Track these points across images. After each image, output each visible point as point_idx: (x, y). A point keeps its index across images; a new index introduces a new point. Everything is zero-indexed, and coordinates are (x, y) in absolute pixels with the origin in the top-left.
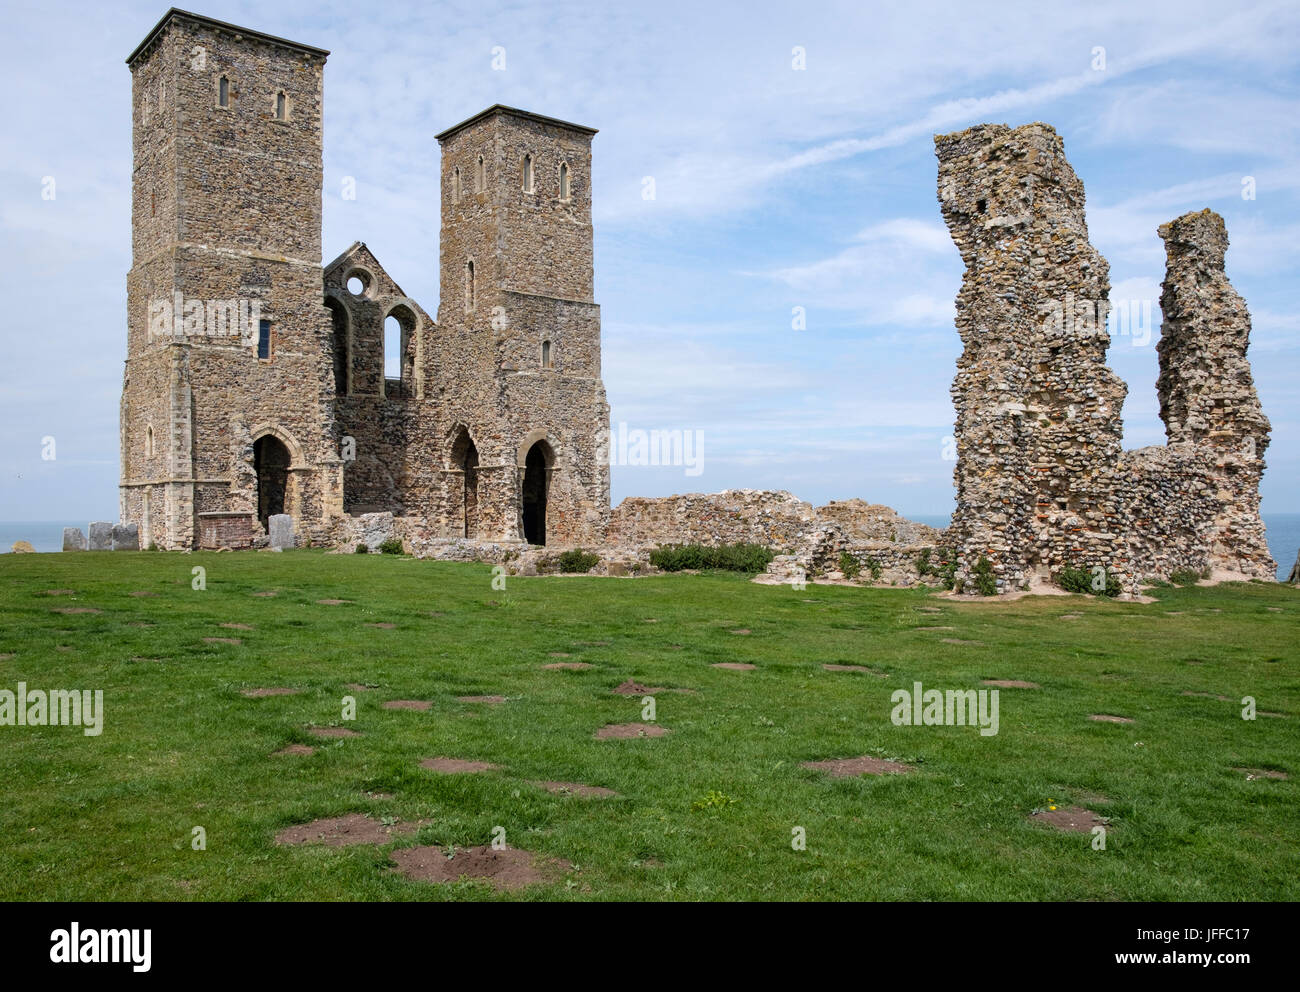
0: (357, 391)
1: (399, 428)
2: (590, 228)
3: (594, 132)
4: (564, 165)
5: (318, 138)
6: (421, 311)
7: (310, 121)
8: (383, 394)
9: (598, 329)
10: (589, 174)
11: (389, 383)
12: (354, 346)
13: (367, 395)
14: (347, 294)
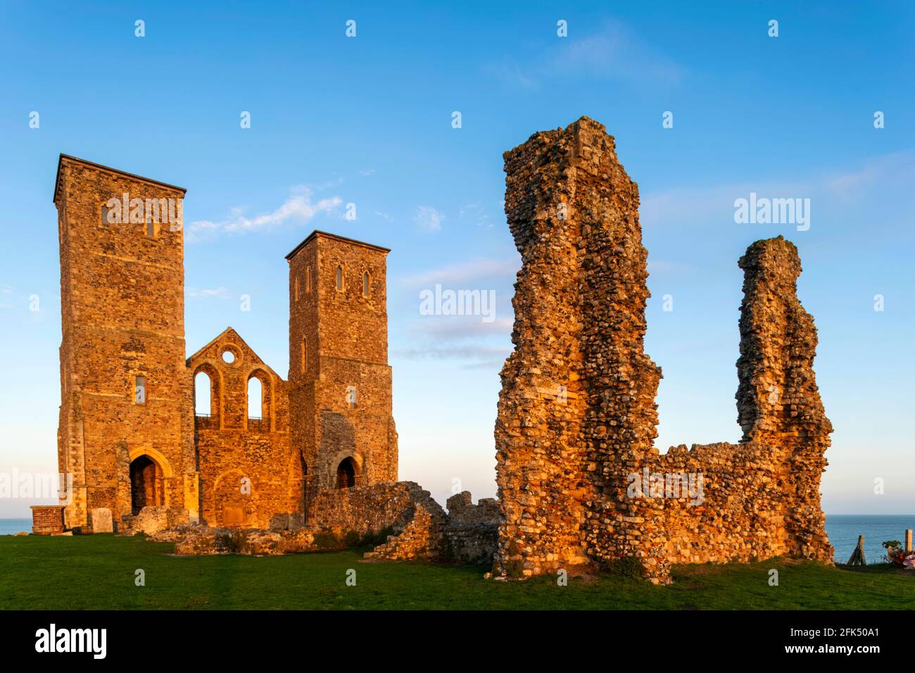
0: (227, 427)
1: (258, 450)
2: (385, 315)
3: (389, 251)
4: (366, 273)
5: (180, 250)
6: (273, 373)
7: (173, 238)
8: (246, 428)
9: (390, 382)
10: (384, 279)
11: (250, 422)
12: (225, 397)
13: (235, 429)
14: (222, 362)
